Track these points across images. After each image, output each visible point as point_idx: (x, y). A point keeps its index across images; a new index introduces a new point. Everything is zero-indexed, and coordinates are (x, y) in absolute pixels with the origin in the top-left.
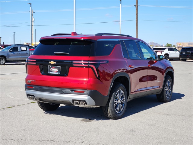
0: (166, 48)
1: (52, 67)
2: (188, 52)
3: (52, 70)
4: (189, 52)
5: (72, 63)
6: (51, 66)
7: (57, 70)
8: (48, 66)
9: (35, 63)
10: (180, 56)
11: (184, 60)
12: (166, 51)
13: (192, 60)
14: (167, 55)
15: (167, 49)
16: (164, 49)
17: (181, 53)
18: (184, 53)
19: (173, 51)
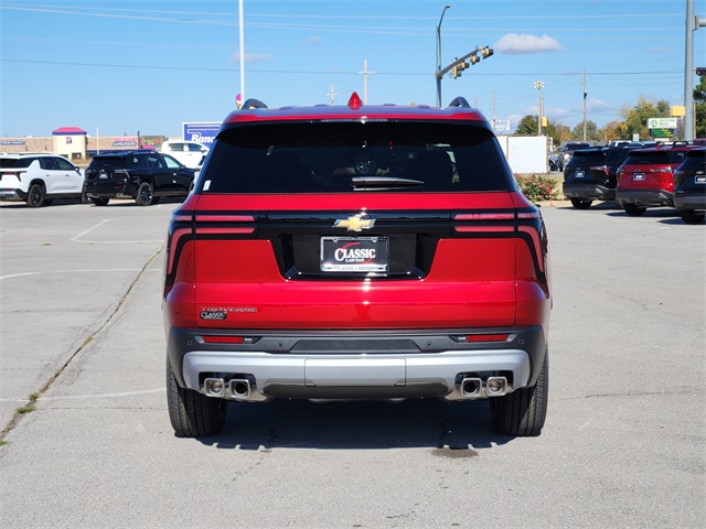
0: (31, 160)
1: (341, 244)
2: (117, 171)
3: (341, 255)
4: (120, 171)
5: (451, 220)
6: (335, 239)
7: (369, 253)
8: (323, 238)
9: (250, 231)
10: (88, 186)
11: (102, 202)
12: (34, 171)
13: (133, 201)
14: (38, 184)
15: (36, 164)
16: (25, 163)
17: (91, 176)
18: (104, 176)
19: (59, 169)
